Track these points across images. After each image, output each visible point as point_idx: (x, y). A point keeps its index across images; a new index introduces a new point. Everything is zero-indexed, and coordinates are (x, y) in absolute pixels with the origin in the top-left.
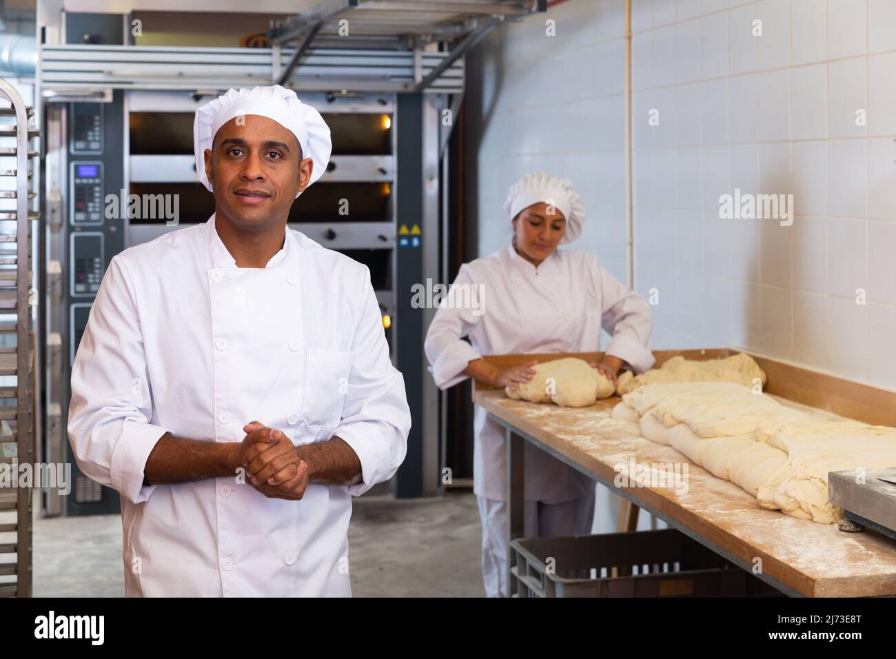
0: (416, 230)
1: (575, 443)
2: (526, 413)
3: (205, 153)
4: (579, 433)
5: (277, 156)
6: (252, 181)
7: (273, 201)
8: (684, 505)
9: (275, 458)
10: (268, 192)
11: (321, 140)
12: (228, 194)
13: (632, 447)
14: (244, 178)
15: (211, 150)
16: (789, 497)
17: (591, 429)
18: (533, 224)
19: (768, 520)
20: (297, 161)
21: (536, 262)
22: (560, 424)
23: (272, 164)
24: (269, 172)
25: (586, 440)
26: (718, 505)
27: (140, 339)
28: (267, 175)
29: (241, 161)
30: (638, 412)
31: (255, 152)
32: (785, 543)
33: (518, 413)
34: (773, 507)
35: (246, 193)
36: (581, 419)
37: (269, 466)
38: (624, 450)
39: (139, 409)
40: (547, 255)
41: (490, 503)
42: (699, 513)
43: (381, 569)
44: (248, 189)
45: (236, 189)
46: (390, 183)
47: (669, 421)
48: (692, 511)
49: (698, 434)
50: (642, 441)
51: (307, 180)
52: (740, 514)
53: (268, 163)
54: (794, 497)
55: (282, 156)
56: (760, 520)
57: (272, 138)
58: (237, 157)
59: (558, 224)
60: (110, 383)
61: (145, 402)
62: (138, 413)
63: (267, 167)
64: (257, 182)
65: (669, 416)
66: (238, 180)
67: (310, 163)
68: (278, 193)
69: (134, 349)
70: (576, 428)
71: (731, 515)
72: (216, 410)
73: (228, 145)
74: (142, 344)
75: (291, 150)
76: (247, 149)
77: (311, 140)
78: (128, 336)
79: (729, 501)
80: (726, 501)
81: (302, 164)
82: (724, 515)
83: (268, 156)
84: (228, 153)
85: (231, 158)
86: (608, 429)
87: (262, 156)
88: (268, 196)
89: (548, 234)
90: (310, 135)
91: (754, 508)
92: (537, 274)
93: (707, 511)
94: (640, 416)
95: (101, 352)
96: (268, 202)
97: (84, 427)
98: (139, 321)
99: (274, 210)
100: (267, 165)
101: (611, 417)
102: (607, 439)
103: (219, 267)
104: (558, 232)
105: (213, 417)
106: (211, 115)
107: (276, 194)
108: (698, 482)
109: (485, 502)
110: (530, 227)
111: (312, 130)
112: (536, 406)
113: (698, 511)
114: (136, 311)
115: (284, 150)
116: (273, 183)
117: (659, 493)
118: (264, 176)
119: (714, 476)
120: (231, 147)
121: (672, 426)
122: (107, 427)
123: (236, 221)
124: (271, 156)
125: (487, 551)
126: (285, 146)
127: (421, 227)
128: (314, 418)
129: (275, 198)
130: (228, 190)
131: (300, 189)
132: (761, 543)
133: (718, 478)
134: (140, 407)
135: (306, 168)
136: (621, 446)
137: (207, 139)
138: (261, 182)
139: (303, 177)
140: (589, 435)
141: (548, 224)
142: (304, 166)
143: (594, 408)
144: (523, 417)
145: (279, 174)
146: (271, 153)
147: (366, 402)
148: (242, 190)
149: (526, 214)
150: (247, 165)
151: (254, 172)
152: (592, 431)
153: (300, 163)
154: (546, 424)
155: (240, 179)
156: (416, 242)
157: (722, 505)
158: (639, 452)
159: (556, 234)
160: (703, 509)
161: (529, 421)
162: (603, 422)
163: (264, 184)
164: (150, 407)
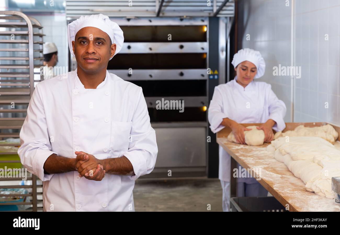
0: (216, 72)
1: (245, 161)
2: (233, 147)
3: (72, 42)
4: (249, 156)
5: (101, 44)
6: (90, 54)
7: (100, 62)
8: (275, 189)
9: (88, 166)
10: (97, 58)
11: (120, 36)
12: (81, 59)
13: (267, 163)
14: (87, 53)
15: (74, 41)
16: (317, 187)
17: (256, 155)
18: (243, 70)
19: (307, 196)
20: (109, 45)
21: (244, 85)
22: (244, 153)
23: (99, 47)
24: (97, 50)
25: (250, 159)
26: (290, 189)
27: (44, 117)
28: (96, 51)
29: (86, 46)
30: (275, 148)
31: (91, 43)
32: (308, 206)
33: (229, 148)
34: (311, 191)
35: (88, 59)
36: (253, 150)
37: (85, 169)
38: (264, 164)
39: (45, 144)
40: (249, 83)
41: (225, 182)
42: (279, 192)
43: (195, 206)
44: (89, 57)
45: (84, 58)
46: (206, 53)
47: (284, 153)
48: (277, 191)
49: (292, 159)
50: (274, 160)
51: (114, 53)
52: (296, 193)
53: (97, 46)
54: (319, 187)
55: (103, 44)
56: (304, 196)
57: (98, 36)
58: (85, 44)
59: (253, 70)
60: (33, 135)
61: (47, 142)
62: (45, 146)
63: (96, 48)
64: (93, 55)
65: (283, 151)
66: (85, 54)
67: (115, 46)
68: (102, 58)
69: (42, 121)
70: (249, 155)
71: (293, 193)
72: (74, 146)
73: (81, 39)
74: (45, 119)
75: (106, 41)
76: (88, 41)
77: (115, 36)
78: (40, 116)
79: (295, 187)
80: (294, 187)
81: (112, 46)
82: (289, 193)
83: (97, 43)
84: (81, 42)
85: (82, 45)
86: (262, 155)
87: (94, 44)
88: (97, 60)
89: (249, 74)
90: (115, 34)
91: (304, 191)
92: (244, 90)
93: (283, 191)
94: (276, 150)
95: (30, 122)
96: (98, 62)
97: (23, 152)
98: (44, 110)
99: (100, 65)
100: (96, 47)
101: (266, 150)
102: (260, 159)
103: (77, 88)
104: (253, 73)
105: (73, 148)
106: (74, 27)
107: (101, 59)
108: (286, 179)
109: (223, 182)
110: (242, 71)
111: (116, 32)
112: (239, 145)
113: (279, 191)
114: (43, 106)
115: (103, 41)
116: (99, 55)
117: (267, 183)
118: (95, 52)
119: (295, 176)
120: (81, 40)
121: (285, 155)
122: (31, 151)
123: (85, 70)
124: (98, 43)
125: (224, 201)
126: (103, 39)
127: (218, 71)
128: (116, 149)
129: (100, 60)
130: (81, 58)
131: (111, 56)
132: (298, 206)
133: (296, 177)
134: (45, 143)
135: (114, 48)
136: (263, 162)
137: (73, 36)
138: (94, 54)
139: (112, 51)
140: (252, 157)
141: (249, 69)
142: (112, 47)
143: (261, 146)
144: (230, 149)
145: (102, 51)
146: (98, 42)
147: (137, 142)
148: (87, 58)
149: (240, 66)
150: (88, 48)
151: (91, 50)
152: (255, 156)
153: (110, 46)
154: (238, 152)
155: (86, 53)
156: (216, 77)
157: (291, 189)
158: (270, 165)
159: (253, 74)
160: (282, 190)
161: (232, 151)
162: (262, 152)
163: (95, 55)
164: (49, 144)
